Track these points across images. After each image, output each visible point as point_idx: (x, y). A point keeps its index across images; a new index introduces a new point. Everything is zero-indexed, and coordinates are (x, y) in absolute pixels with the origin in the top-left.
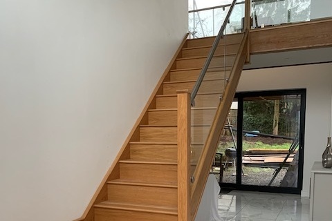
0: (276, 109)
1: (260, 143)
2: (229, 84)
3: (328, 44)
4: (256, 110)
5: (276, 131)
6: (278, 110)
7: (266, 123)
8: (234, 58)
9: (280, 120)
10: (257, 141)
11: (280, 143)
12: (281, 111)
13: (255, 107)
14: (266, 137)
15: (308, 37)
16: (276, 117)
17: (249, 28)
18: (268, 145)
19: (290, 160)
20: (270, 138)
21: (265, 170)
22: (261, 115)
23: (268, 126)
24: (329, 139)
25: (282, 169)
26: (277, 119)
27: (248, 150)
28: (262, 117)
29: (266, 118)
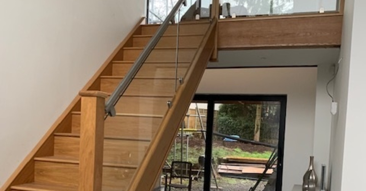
0: (258, 113)
1: (238, 150)
2: (183, 85)
3: (311, 44)
4: (236, 113)
5: (257, 137)
6: (260, 114)
7: (247, 127)
8: (194, 52)
9: (262, 125)
10: (236, 148)
11: (261, 151)
12: (263, 115)
13: (235, 109)
14: (246, 142)
15: (288, 34)
16: (258, 121)
17: (217, 17)
18: (247, 153)
19: (270, 171)
20: (250, 145)
21: (243, 181)
22: (241, 118)
23: (248, 131)
24: (312, 158)
25: (261, 182)
26: (259, 124)
27: (225, 158)
28: (243, 121)
29: (247, 121)
